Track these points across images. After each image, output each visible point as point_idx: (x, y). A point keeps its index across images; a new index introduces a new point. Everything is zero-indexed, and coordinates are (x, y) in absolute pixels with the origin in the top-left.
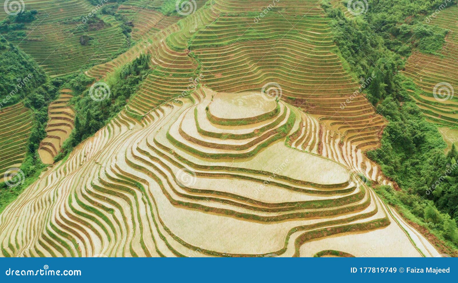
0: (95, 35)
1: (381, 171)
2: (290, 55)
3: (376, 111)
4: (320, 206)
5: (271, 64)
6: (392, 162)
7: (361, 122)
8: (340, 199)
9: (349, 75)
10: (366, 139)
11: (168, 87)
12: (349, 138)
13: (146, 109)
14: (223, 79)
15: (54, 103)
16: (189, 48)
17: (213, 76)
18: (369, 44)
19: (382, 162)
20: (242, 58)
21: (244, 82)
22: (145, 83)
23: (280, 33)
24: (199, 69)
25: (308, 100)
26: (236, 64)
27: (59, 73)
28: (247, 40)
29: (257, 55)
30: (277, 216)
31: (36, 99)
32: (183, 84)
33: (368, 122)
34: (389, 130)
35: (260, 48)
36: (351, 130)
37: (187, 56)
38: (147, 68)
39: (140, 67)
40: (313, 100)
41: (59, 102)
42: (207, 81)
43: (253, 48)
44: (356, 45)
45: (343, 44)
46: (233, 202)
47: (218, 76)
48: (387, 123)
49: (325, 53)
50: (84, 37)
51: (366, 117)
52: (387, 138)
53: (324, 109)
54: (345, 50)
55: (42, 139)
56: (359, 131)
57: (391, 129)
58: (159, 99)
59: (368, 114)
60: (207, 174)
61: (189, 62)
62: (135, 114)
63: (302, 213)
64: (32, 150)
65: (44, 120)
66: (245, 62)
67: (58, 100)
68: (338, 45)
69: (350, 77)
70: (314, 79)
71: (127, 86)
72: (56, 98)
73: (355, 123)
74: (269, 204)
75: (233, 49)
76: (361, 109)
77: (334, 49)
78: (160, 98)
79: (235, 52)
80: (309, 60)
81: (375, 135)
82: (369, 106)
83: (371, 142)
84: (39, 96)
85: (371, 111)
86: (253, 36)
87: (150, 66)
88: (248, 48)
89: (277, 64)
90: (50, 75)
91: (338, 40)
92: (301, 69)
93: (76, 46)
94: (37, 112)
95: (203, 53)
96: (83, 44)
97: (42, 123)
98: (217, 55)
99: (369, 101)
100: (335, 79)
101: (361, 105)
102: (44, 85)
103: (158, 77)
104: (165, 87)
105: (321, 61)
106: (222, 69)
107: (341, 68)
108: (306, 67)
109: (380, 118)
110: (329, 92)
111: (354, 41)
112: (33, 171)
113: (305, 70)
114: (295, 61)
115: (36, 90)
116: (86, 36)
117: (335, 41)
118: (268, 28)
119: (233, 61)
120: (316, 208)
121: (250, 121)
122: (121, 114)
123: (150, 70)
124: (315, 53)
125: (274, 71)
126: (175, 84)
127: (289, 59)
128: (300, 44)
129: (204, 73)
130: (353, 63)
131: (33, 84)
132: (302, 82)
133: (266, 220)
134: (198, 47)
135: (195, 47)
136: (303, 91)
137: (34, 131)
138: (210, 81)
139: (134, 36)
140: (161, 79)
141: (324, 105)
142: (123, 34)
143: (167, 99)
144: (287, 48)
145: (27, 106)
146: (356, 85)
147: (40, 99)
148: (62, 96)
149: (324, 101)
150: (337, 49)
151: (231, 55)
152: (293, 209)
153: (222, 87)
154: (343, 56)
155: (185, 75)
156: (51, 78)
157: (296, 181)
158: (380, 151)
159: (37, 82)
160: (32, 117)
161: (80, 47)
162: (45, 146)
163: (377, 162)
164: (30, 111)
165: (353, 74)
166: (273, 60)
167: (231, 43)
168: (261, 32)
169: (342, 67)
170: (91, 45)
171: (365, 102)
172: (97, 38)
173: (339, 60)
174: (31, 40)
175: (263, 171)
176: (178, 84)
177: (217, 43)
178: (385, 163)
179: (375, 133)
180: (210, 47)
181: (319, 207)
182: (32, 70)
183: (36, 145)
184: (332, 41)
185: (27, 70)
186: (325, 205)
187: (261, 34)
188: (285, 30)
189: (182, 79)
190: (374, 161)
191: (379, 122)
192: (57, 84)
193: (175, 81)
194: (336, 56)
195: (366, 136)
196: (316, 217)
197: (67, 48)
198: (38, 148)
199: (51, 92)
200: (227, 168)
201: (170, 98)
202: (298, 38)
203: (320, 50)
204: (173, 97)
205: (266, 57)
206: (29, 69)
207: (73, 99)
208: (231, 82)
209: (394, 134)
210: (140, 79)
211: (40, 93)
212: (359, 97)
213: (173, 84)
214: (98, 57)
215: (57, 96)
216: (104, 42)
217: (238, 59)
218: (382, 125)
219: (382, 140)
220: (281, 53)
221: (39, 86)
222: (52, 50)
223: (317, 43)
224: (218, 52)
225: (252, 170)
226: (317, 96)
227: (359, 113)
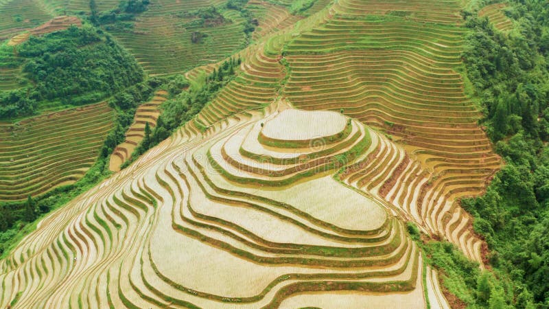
0: (209, 33)
1: (472, 225)
2: (404, 70)
3: (494, 149)
4: (330, 253)
5: (380, 80)
6: (493, 216)
7: (468, 162)
8: (357, 249)
9: (470, 101)
10: (467, 183)
11: (244, 97)
12: (445, 180)
13: (212, 120)
14: (311, 93)
15: (144, 106)
16: (283, 54)
17: (300, 89)
18: (516, 64)
19: (477, 214)
20: (343, 70)
21: (335, 99)
22: (223, 90)
23: (402, 43)
24: (286, 79)
25: (408, 127)
26: (333, 77)
27: (160, 72)
28: (357, 49)
29: (365, 67)
30: (274, 258)
31: (123, 99)
32: (261, 95)
33: (478, 162)
34: (501, 175)
35: (371, 59)
36: (451, 170)
37: (277, 63)
38: (232, 73)
39: (224, 71)
40: (414, 128)
41: (150, 105)
42: (290, 94)
43: (362, 59)
44: (492, 64)
45: (472, 62)
46: (234, 235)
47: (306, 89)
48: (504, 165)
49: (445, 72)
50: (196, 33)
51: (477, 156)
52: (497, 185)
53: (426, 140)
54: (473, 70)
55: (118, 143)
56: (462, 172)
57: (505, 174)
58: (230, 110)
59: (481, 152)
60: (223, 199)
61: (276, 70)
62: (201, 124)
63: (305, 259)
64: (105, 154)
65: (128, 122)
66: (346, 74)
67: (150, 102)
68: (466, 62)
69: (471, 104)
70: (422, 102)
71: (207, 93)
72: (149, 100)
73: (460, 162)
74: (270, 242)
75: (335, 58)
76: (474, 144)
77: (458, 67)
78: (232, 108)
79: (337, 62)
80: (422, 78)
81: (481, 179)
82: (485, 142)
83: (473, 188)
84: (128, 95)
85: (487, 148)
86: (365, 44)
87: (236, 72)
88: (355, 59)
89: (387, 80)
90: (150, 73)
91: (466, 56)
92: (410, 89)
93: (186, 43)
94: (122, 113)
95: (297, 60)
96: (195, 41)
97: (124, 126)
98: (312, 65)
99: (487, 136)
100: (449, 104)
101: (475, 140)
102: (139, 84)
103: (238, 85)
104: (241, 96)
105: (437, 81)
106: (313, 81)
107: (460, 90)
108: (417, 86)
109: (496, 159)
110: (437, 119)
111: (491, 59)
112: (97, 178)
113: (415, 91)
114: (408, 78)
115: (128, 89)
116: (199, 33)
117: (462, 56)
118: (388, 35)
119: (329, 72)
120: (324, 255)
121: (302, 144)
122: (188, 124)
123: (234, 76)
124: (433, 70)
125: (381, 89)
126: (253, 94)
127: (402, 75)
128: (420, 57)
129: (290, 84)
130: (480, 87)
131: (125, 82)
132: (408, 104)
133: (260, 260)
134: (292, 53)
135: (288, 53)
136: (406, 116)
137: (112, 134)
138: (294, 94)
139: (255, 36)
140: (240, 87)
141: (426, 135)
142: (243, 33)
143: (238, 111)
144: (404, 62)
145: (112, 105)
146: (476, 114)
147: (127, 99)
148: (155, 98)
149: (428, 130)
150: (463, 67)
151: (330, 66)
152: (296, 252)
153: (307, 103)
154: (469, 77)
155: (268, 84)
156: (149, 76)
157: (316, 221)
158: (481, 201)
159: (129, 80)
160: (115, 119)
161: (190, 45)
162: (120, 152)
163: (472, 213)
164: (114, 111)
165: (475, 100)
166: (383, 75)
167: (335, 51)
168: (377, 40)
169: (463, 90)
170: (203, 43)
171: (481, 137)
172: (212, 36)
173: (462, 81)
174: (137, 33)
175: (285, 204)
176: (257, 95)
177: (316, 50)
178: (482, 217)
179: (483, 176)
180: (307, 53)
181: (329, 256)
182: (126, 67)
183: (109, 149)
184: (458, 57)
185: (121, 67)
186: (337, 254)
187: (377, 42)
188: (409, 40)
189: (262, 89)
190: (468, 212)
191: (494, 164)
192: (154, 85)
193: (256, 90)
194: (458, 76)
195: (470, 180)
196: (322, 267)
197: (174, 45)
198: (111, 153)
199: (144, 92)
200: (249, 196)
201: (242, 110)
202: (420, 51)
203: (440, 67)
204: (245, 109)
205: (375, 71)
206: (124, 66)
207: (165, 103)
208: (320, 97)
209: (509, 181)
210: (221, 86)
211: (131, 92)
212: (475, 129)
213: (251, 94)
214: (208, 57)
215: (150, 98)
216: (220, 40)
217: (338, 71)
218: (495, 167)
219: (489, 187)
220: (395, 67)
221: (132, 85)
222: (157, 46)
223: (439, 58)
224: (315, 60)
225: (274, 201)
226: (421, 124)
227: (469, 150)
